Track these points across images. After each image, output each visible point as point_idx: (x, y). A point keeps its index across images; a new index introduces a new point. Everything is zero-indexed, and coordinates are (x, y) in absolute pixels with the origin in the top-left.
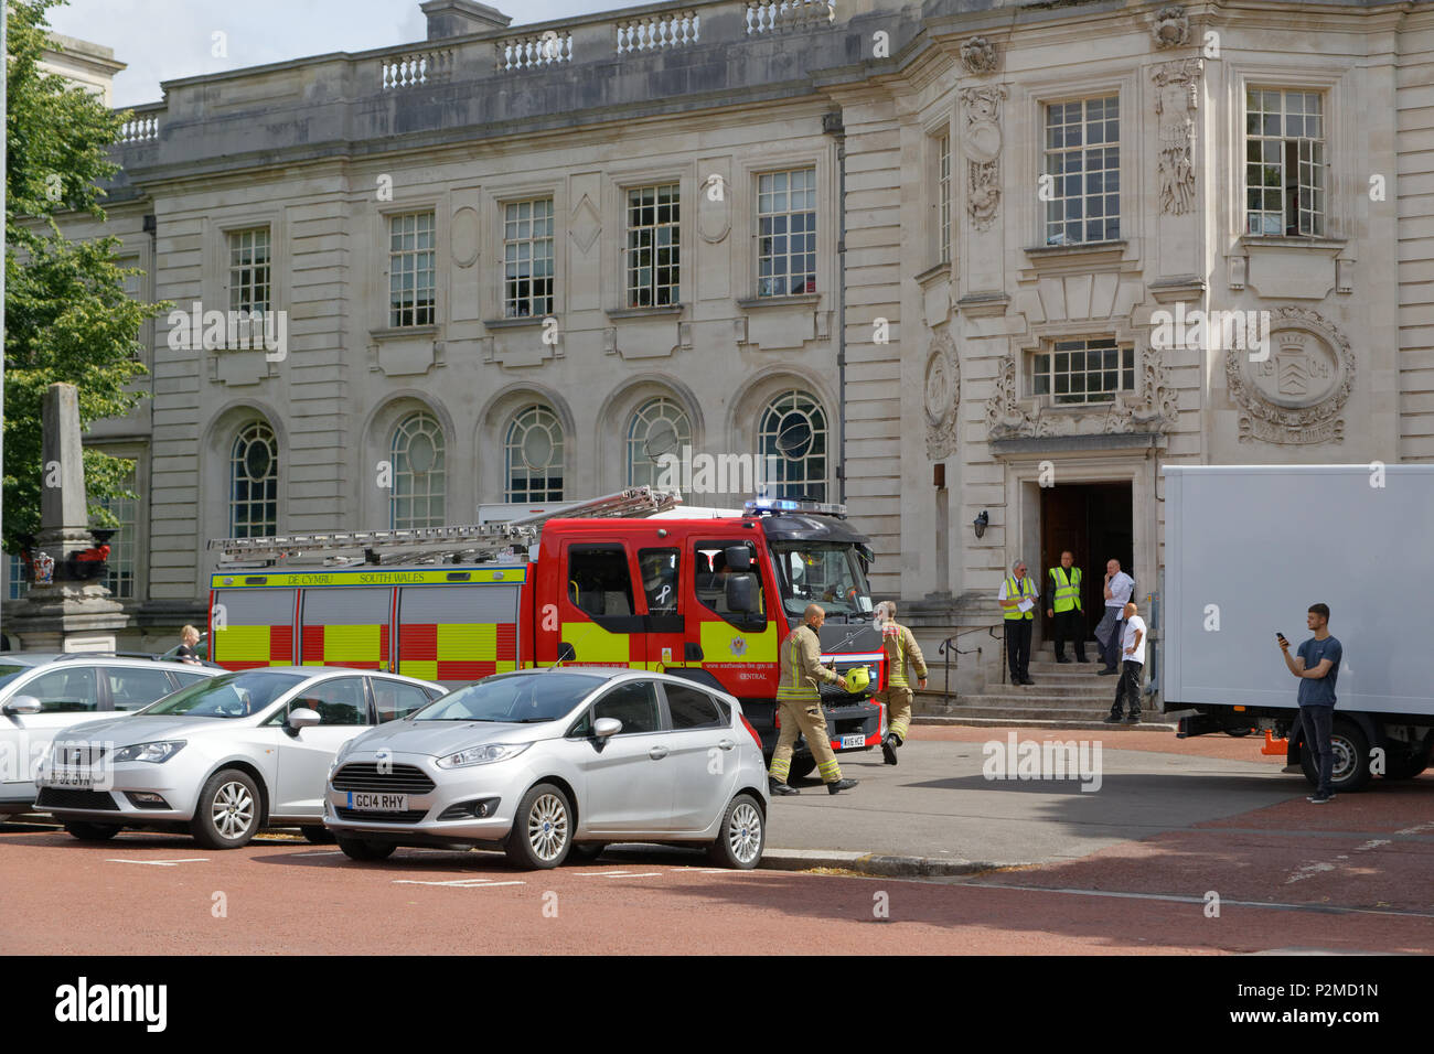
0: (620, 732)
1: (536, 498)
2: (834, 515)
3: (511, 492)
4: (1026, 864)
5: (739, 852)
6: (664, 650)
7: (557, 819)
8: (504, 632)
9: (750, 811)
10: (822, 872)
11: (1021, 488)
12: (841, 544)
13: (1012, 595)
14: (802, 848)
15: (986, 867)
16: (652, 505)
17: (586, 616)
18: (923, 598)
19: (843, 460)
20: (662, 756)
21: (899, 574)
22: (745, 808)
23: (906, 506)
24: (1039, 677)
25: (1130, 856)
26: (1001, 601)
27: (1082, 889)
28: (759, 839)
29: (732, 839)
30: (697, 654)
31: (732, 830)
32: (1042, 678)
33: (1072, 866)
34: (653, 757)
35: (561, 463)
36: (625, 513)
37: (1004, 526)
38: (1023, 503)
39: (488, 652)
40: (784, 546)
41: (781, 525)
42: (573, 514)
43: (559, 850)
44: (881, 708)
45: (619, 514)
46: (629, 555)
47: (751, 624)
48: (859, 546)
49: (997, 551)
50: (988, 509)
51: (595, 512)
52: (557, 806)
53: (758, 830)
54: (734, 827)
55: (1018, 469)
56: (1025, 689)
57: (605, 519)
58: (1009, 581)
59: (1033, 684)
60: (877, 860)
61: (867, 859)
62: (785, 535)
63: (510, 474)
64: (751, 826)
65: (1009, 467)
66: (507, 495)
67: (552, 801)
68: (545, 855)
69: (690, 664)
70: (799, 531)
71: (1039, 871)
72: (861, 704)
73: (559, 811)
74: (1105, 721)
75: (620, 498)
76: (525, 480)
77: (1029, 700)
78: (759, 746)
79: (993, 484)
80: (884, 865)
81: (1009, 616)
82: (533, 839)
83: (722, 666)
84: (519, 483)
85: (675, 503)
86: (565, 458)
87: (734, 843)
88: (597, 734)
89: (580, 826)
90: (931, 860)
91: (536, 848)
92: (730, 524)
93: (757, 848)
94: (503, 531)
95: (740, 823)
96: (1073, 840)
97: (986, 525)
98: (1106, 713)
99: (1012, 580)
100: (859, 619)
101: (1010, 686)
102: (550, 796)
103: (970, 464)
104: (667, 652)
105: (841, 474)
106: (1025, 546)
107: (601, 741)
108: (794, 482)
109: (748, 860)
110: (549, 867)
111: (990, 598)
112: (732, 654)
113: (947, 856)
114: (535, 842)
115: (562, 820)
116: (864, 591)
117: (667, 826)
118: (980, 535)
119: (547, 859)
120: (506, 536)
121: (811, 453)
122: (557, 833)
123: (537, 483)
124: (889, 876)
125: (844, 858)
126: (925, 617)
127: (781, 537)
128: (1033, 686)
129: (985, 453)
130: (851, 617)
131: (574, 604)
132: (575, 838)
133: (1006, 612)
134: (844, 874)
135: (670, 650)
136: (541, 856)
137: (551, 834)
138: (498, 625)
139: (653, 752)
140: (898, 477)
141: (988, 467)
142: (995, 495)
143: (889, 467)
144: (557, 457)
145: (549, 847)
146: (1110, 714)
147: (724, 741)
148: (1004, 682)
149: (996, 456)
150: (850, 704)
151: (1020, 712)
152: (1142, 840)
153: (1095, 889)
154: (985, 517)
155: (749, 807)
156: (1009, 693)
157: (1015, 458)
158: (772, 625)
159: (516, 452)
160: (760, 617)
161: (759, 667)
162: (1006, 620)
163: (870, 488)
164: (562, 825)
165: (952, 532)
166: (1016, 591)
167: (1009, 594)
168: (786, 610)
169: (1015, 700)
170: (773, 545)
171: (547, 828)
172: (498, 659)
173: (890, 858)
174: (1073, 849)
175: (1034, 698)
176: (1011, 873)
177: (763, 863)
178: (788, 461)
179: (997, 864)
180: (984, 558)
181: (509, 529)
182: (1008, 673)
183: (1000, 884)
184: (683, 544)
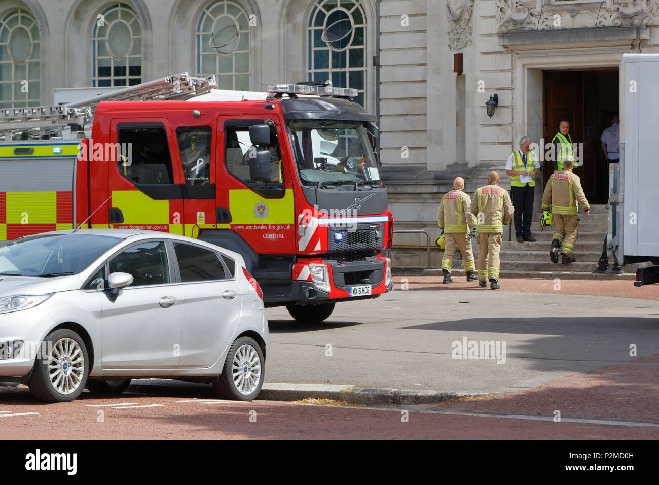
0: (131, 285)
1: (118, 83)
2: (346, 97)
3: (97, 78)
4: (485, 394)
5: (241, 385)
6: (198, 214)
7: (75, 359)
8: (63, 198)
9: (251, 351)
10: (311, 402)
11: (526, 74)
12: (352, 122)
13: (518, 167)
14: (297, 382)
15: (450, 397)
16: (190, 89)
17: (132, 185)
18: (444, 168)
19: (379, 50)
20: (170, 305)
21: (425, 148)
22: (246, 349)
23: (431, 90)
24: (539, 235)
25: (574, 387)
26: (508, 171)
27: (528, 414)
28: (259, 375)
29: (235, 375)
30: (226, 217)
31: (234, 367)
32: (542, 235)
33: (523, 395)
34: (162, 305)
35: (140, 53)
36: (168, 96)
37: (512, 107)
38: (528, 86)
39: (50, 217)
40: (300, 124)
41: (298, 107)
42: (124, 97)
43: (77, 385)
44: (385, 262)
45: (163, 97)
46: (169, 133)
47: (272, 192)
48: (366, 124)
49: (505, 128)
50: (498, 92)
51: (142, 95)
52: (75, 348)
53: (258, 367)
54: (236, 364)
55: (523, 58)
56: (528, 245)
57: (149, 101)
58: (515, 153)
59: (535, 241)
60: (357, 392)
61: (349, 391)
62: (302, 115)
63: (97, 62)
64: (252, 364)
65: (515, 56)
66: (94, 81)
67: (70, 343)
68: (64, 389)
69: (220, 226)
70: (313, 111)
71: (496, 399)
72: (368, 259)
73: (76, 352)
74: (594, 272)
75: (163, 83)
76: (110, 68)
77: (531, 255)
78: (260, 296)
79: (502, 71)
80: (364, 396)
81: (514, 184)
82: (52, 376)
83: (247, 227)
84: (104, 71)
85: (210, 87)
86: (143, 49)
87: (236, 378)
88: (111, 286)
89: (95, 365)
90: (404, 391)
91: (55, 384)
92: (254, 105)
93: (257, 383)
94: (61, 112)
95: (242, 361)
96: (530, 373)
97: (496, 105)
98: (593, 266)
99: (517, 152)
100: (367, 187)
101: (515, 243)
102: (68, 340)
103: (483, 53)
104: (201, 216)
105: (377, 63)
106: (529, 124)
107: (114, 292)
108: (338, 70)
109: (249, 393)
110: (68, 400)
111: (498, 168)
112: (256, 217)
113: (419, 388)
114: (55, 379)
115: (79, 360)
116: (372, 163)
117: (176, 364)
118: (491, 115)
119: (66, 393)
120: (64, 117)
121: (352, 45)
122: (74, 371)
123: (119, 71)
124: (367, 405)
125: (331, 390)
126: (446, 184)
127: (298, 117)
128: (534, 243)
129: (495, 44)
130: (360, 185)
131: (123, 175)
132: (91, 375)
133: (512, 180)
134: (330, 403)
135: (203, 214)
136: (60, 390)
137: (70, 371)
138: (58, 193)
139: (162, 301)
140: (425, 65)
141: (498, 56)
142: (504, 80)
143: (416, 57)
144: (136, 50)
145: (68, 383)
146: (598, 266)
147: (227, 291)
148: (510, 240)
149: (505, 47)
150: (359, 259)
151: (522, 265)
152: (589, 373)
153: (539, 414)
154: (495, 99)
155: (250, 347)
156: (514, 249)
157: (522, 47)
158: (289, 192)
159: (101, 45)
160: (280, 186)
161: (279, 228)
162: (512, 187)
163: (401, 74)
164: (79, 364)
165: (468, 111)
166: (521, 163)
167: (515, 165)
168: (301, 179)
169: (519, 255)
170: (291, 123)
171: (65, 367)
172: (58, 222)
173: (370, 390)
174: (529, 381)
175: (535, 253)
176: (471, 402)
177: (262, 395)
178: (333, 52)
179: (459, 394)
180: (493, 134)
181: (66, 110)
182: (514, 232)
183: (459, 411)
184: (215, 122)
